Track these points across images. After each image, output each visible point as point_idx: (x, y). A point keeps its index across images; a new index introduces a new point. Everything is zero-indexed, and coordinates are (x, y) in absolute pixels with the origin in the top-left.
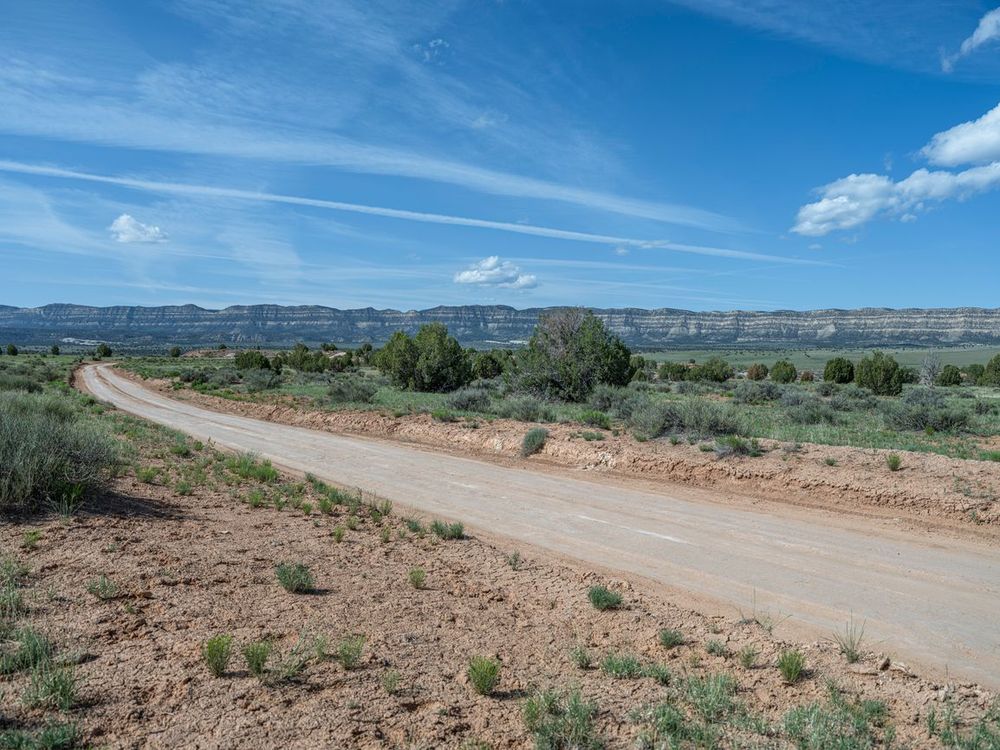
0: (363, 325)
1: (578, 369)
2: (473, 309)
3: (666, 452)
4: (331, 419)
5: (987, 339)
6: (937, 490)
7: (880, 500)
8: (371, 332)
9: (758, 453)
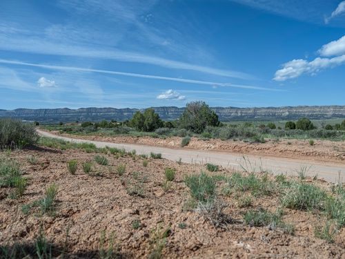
0: (125, 114)
1: (200, 122)
2: (163, 108)
3: (232, 143)
4: (115, 139)
5: (341, 116)
6: (327, 150)
7: (307, 154)
8: (128, 116)
9: (264, 142)
